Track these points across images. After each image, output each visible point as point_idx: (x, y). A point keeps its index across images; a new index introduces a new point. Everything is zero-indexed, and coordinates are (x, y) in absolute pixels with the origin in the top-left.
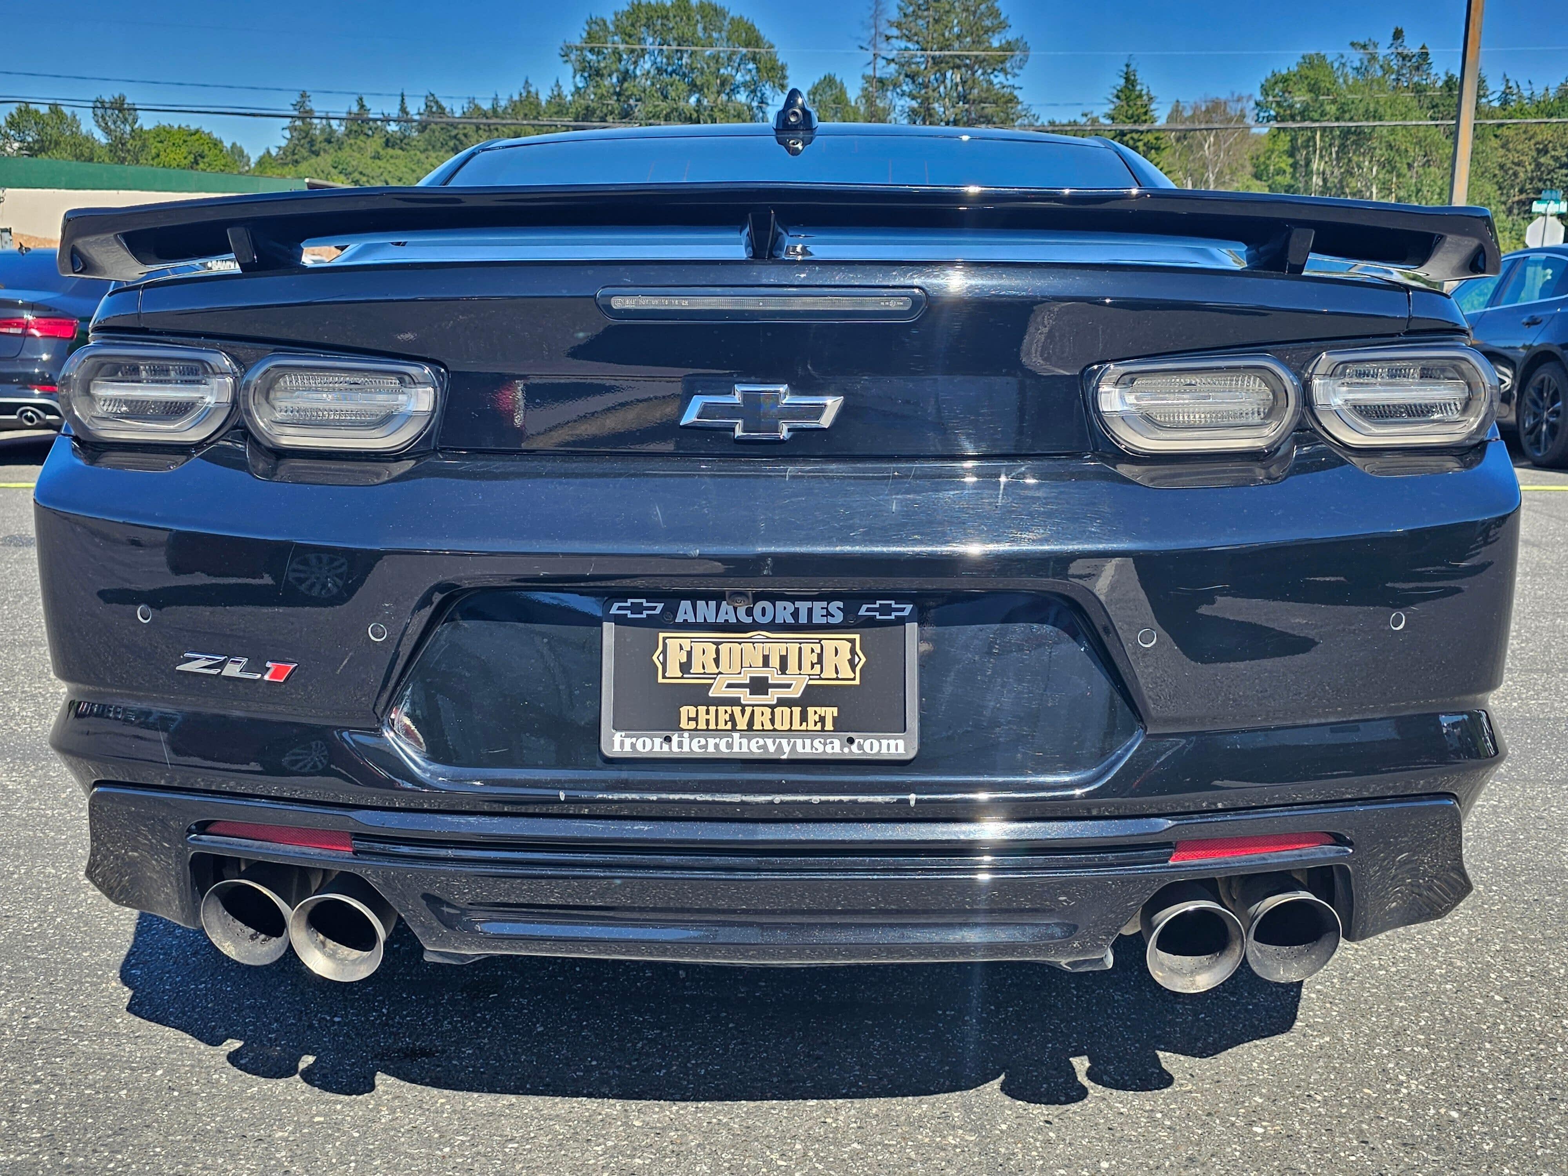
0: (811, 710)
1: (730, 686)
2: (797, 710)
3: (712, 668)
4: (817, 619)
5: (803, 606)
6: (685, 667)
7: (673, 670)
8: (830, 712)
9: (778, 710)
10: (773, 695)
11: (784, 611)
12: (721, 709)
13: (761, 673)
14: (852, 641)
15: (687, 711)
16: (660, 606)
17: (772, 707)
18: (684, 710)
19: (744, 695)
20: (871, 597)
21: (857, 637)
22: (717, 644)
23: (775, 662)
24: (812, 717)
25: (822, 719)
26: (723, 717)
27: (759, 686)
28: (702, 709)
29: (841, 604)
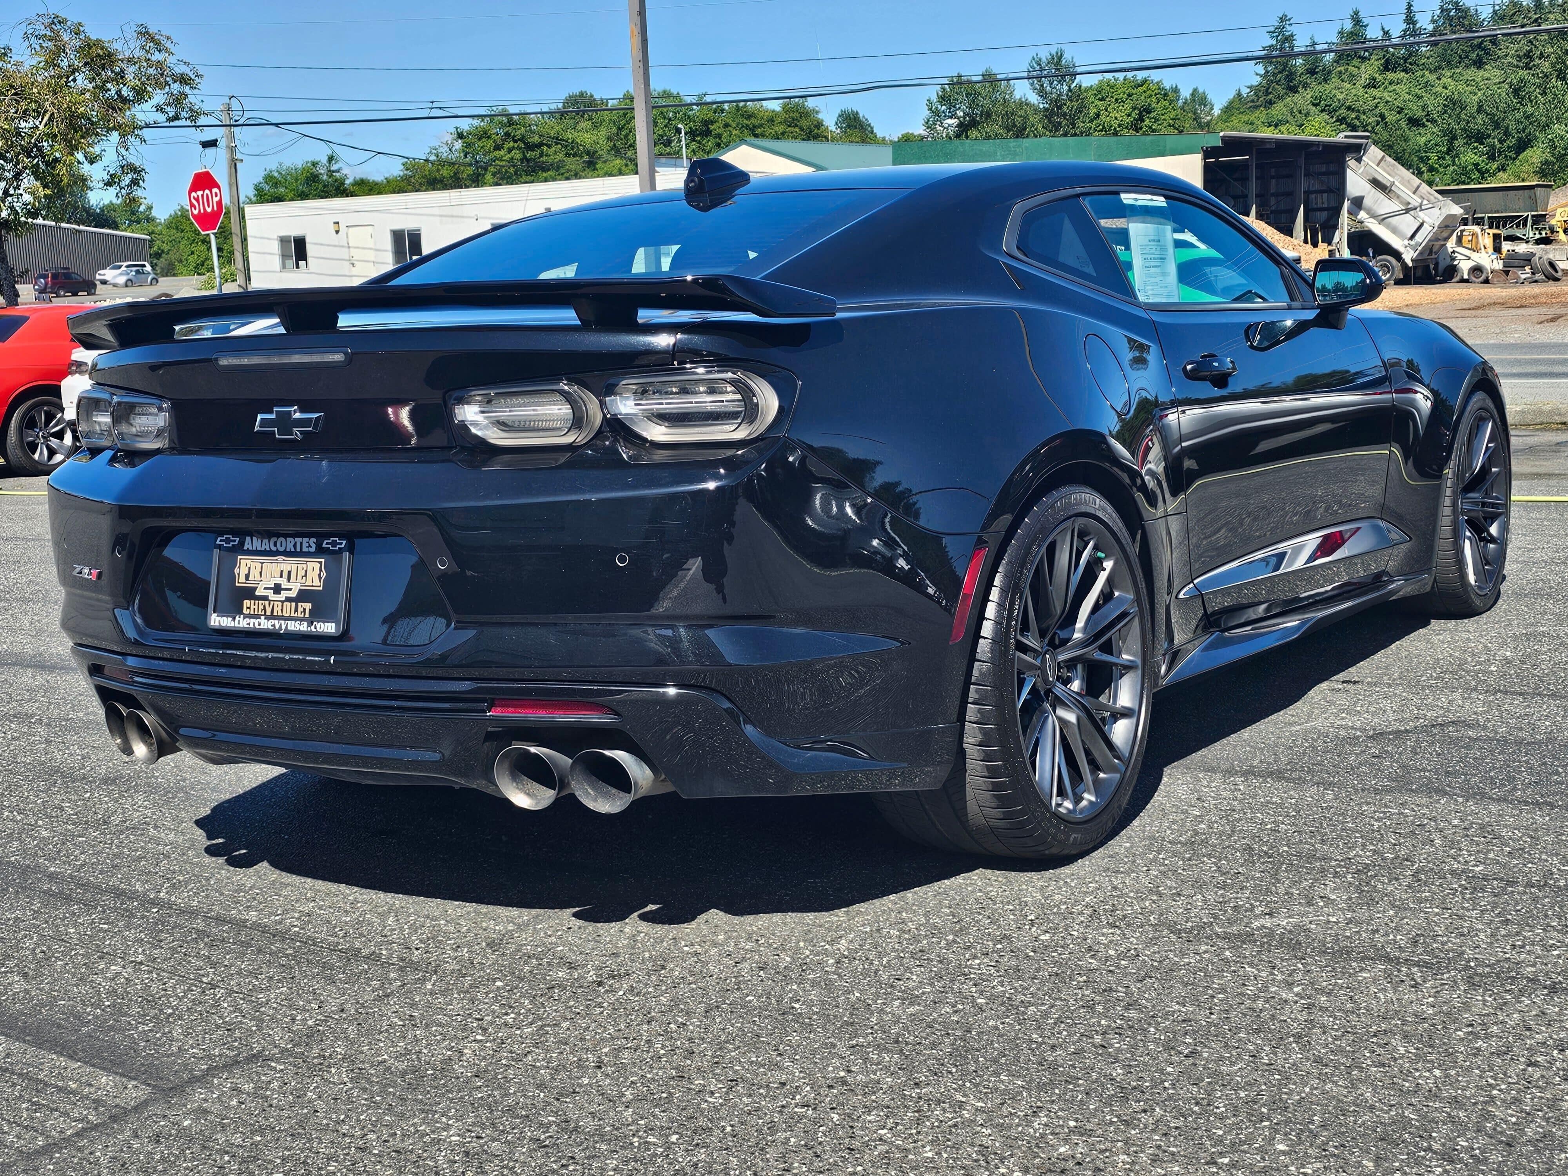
0: (300, 604)
1: (265, 588)
2: (293, 604)
3: (258, 578)
4: (305, 549)
5: (298, 540)
6: (247, 577)
7: (242, 579)
8: (308, 606)
9: (285, 604)
10: (284, 594)
11: (290, 544)
12: (260, 602)
13: (279, 581)
14: (320, 563)
15: (246, 603)
16: (238, 539)
17: (283, 602)
18: (245, 602)
19: (270, 594)
20: (327, 536)
21: (323, 560)
22: (262, 563)
23: (285, 575)
24: (300, 609)
25: (304, 609)
26: (261, 607)
27: (277, 589)
28: (252, 602)
29: (314, 540)
